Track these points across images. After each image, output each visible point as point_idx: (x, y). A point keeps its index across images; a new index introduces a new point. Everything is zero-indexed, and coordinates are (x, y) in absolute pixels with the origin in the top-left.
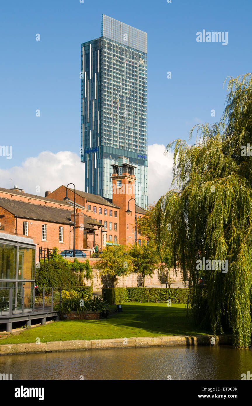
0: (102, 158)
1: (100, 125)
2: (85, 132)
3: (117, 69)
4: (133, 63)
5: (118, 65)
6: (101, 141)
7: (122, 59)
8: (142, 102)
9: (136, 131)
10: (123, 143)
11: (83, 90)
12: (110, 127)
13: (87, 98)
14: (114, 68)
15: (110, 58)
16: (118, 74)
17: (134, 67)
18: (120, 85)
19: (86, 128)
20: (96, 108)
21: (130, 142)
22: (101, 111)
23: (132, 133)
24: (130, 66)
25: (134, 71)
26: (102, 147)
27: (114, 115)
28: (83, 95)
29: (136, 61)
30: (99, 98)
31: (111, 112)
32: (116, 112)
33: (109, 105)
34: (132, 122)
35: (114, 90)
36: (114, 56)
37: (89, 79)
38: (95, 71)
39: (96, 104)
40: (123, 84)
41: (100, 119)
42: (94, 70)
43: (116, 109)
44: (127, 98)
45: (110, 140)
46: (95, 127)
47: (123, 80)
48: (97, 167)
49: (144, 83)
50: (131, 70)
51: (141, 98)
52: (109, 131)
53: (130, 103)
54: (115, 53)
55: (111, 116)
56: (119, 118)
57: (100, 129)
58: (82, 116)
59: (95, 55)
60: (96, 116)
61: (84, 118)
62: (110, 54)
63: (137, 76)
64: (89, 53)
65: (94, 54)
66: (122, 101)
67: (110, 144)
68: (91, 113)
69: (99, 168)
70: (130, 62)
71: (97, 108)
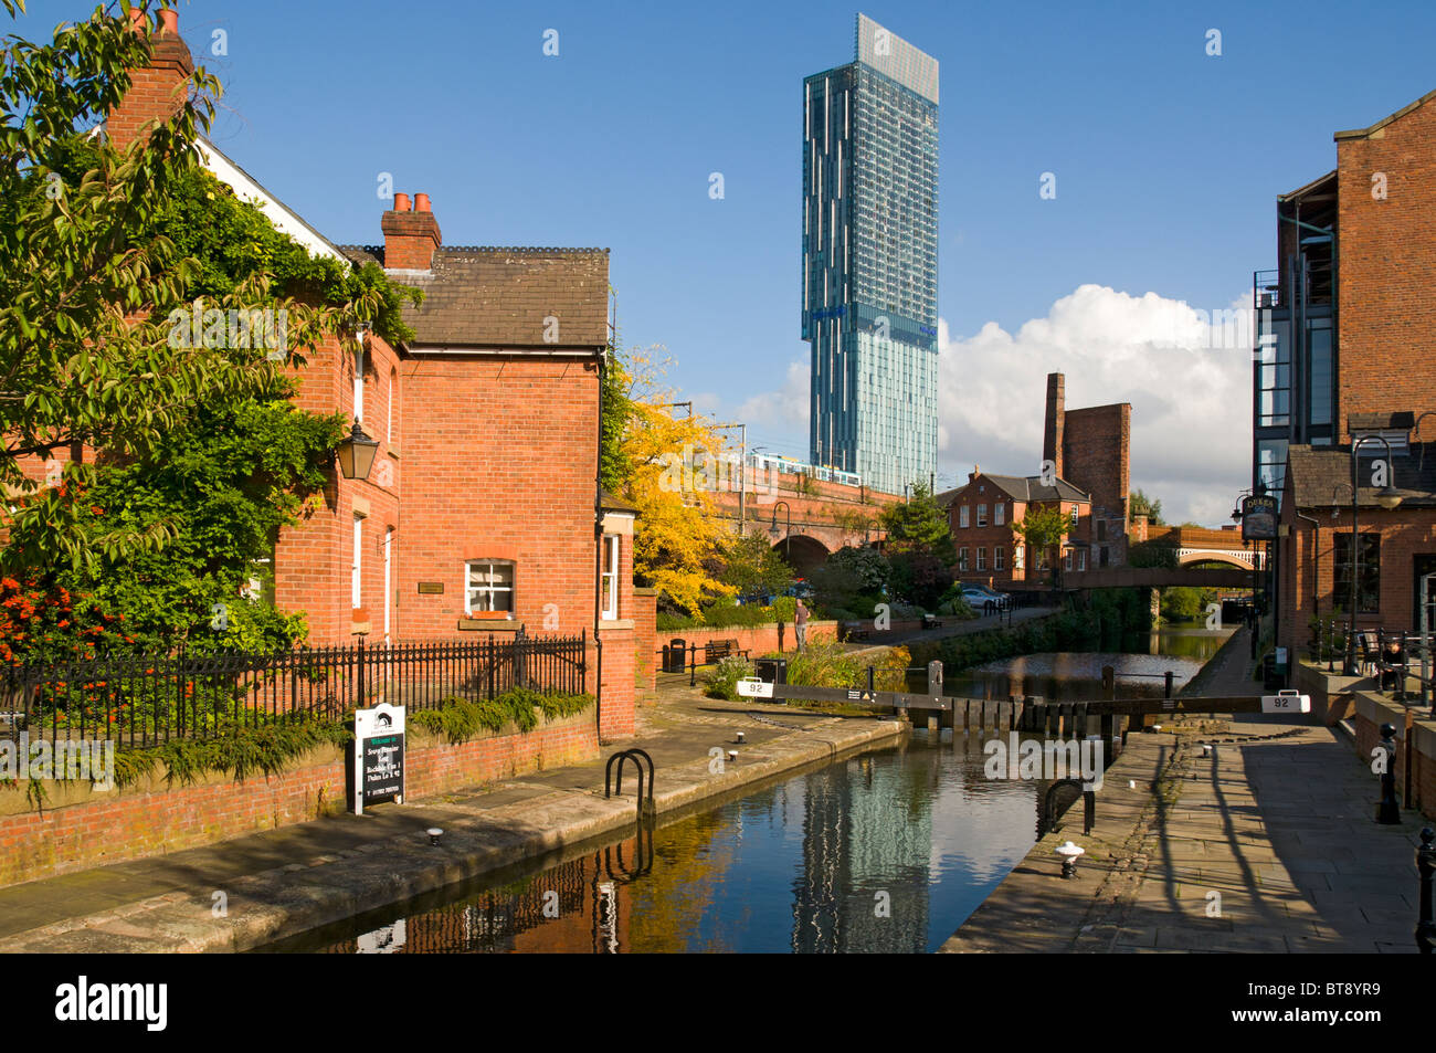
0: (854, 331)
1: (851, 256)
2: (812, 273)
3: (884, 135)
4: (913, 124)
5: (884, 126)
6: (852, 293)
7: (893, 113)
8: (929, 212)
9: (917, 274)
10: (894, 299)
11: (807, 178)
12: (870, 262)
13: (816, 196)
14: (878, 133)
15: (870, 110)
16: (884, 144)
17: (914, 133)
18: (890, 170)
19: (814, 264)
20: (839, 218)
21: (907, 299)
22: (852, 226)
23: (911, 277)
24: (908, 129)
25: (914, 142)
26: (854, 306)
27: (879, 236)
28: (807, 190)
29: (918, 120)
30: (848, 197)
31: (873, 228)
32: (881, 228)
33: (870, 214)
34: (911, 253)
35: (879, 180)
36: (879, 104)
37: (823, 155)
38: (839, 136)
39: (839, 210)
40: (895, 168)
41: (851, 244)
42: (836, 135)
43: (882, 223)
44: (903, 200)
45: (870, 291)
46: (839, 260)
47: (895, 159)
48: (843, 350)
49: (932, 168)
50: (908, 138)
51: (926, 201)
52: (870, 271)
53: (907, 211)
54: (880, 99)
55: (873, 238)
56: (887, 244)
57: (851, 265)
58: (804, 236)
59: (839, 101)
60: (840, 238)
61: (809, 243)
62: (870, 100)
63: (920, 153)
64: (823, 98)
65: (835, 100)
66: (893, 205)
67: (870, 300)
68: (827, 231)
69: (848, 353)
70: (908, 121)
71: (844, 219)
